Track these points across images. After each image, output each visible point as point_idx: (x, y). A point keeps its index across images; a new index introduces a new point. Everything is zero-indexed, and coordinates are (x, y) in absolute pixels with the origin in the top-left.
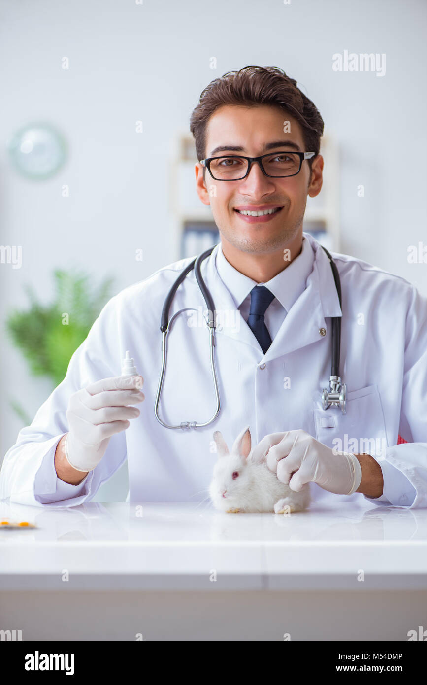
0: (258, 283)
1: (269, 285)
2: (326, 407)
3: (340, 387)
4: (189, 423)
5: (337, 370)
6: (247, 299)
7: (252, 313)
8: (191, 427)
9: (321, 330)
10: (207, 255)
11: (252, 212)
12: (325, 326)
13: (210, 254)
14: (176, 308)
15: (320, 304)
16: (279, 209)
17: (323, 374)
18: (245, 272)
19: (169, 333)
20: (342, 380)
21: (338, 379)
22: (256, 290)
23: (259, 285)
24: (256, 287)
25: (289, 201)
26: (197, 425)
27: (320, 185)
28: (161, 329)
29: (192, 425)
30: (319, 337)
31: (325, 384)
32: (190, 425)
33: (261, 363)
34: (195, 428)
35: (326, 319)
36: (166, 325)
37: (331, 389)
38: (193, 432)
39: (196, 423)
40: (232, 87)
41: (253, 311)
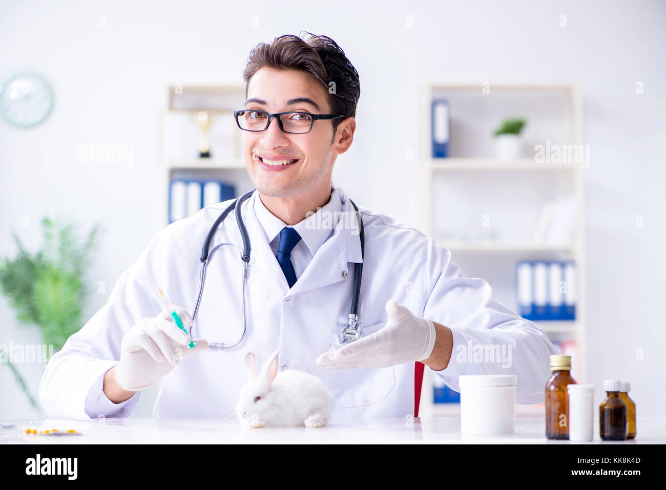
0: (288, 225)
1: (297, 228)
2: (343, 340)
3: (357, 324)
4: (217, 344)
5: (355, 310)
6: (276, 238)
7: (280, 250)
8: (219, 347)
9: (343, 274)
10: (248, 196)
11: (269, 161)
12: (347, 270)
13: (250, 197)
14: (216, 241)
15: (345, 250)
16: (295, 161)
17: (343, 311)
18: (276, 214)
19: (208, 263)
20: (359, 318)
21: (355, 317)
22: (285, 231)
23: (288, 227)
24: (286, 227)
25: (304, 155)
26: (224, 346)
27: (349, 145)
28: (201, 259)
29: (220, 346)
30: (341, 279)
31: (343, 321)
32: (218, 345)
33: (287, 295)
34: (222, 348)
35: (349, 264)
36: (206, 257)
37: (349, 326)
38: (220, 352)
39: (223, 344)
40: (268, 51)
41: (281, 249)
